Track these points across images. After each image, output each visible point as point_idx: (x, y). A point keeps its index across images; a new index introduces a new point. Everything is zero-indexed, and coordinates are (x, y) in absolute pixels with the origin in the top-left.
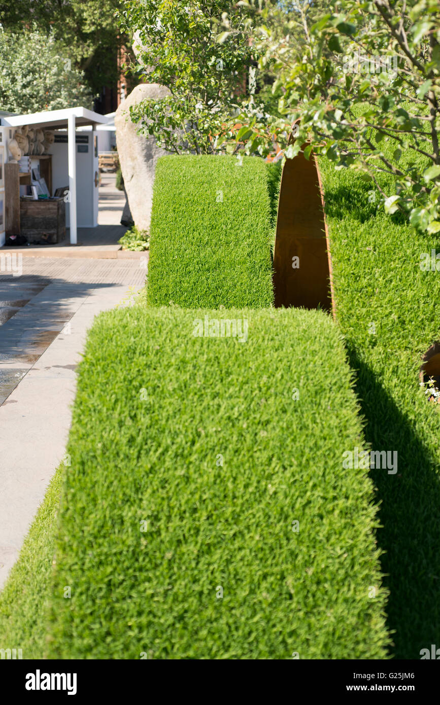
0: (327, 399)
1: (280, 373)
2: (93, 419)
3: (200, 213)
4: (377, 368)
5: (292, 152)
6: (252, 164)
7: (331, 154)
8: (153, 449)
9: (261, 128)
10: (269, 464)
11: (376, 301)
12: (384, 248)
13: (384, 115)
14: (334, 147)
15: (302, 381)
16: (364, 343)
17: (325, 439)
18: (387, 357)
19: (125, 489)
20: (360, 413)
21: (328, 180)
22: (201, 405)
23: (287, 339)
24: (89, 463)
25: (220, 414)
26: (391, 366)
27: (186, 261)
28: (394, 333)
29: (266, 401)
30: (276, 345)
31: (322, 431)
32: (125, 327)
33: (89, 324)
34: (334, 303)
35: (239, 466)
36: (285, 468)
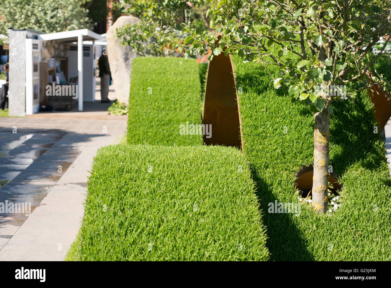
0: (240, 200)
1: (211, 184)
2: (98, 211)
3: (159, 91)
4: (269, 182)
5: (217, 52)
6: (189, 63)
7: (241, 54)
8: (135, 229)
9: (199, 37)
10: (206, 239)
11: (268, 141)
12: (272, 110)
13: (272, 31)
14: (243, 49)
15: (225, 188)
16: (261, 166)
17: (239, 224)
18: (275, 175)
19: (117, 254)
20: (260, 208)
21: (238, 69)
22: (164, 203)
23: (215, 164)
24: (96, 238)
25: (175, 208)
26: (277, 180)
27: (151, 120)
28: (279, 161)
29: (203, 200)
30: (209, 167)
31: (237, 219)
32: (117, 156)
33: (95, 154)
34: (243, 142)
35: (187, 240)
36: (215, 241)
